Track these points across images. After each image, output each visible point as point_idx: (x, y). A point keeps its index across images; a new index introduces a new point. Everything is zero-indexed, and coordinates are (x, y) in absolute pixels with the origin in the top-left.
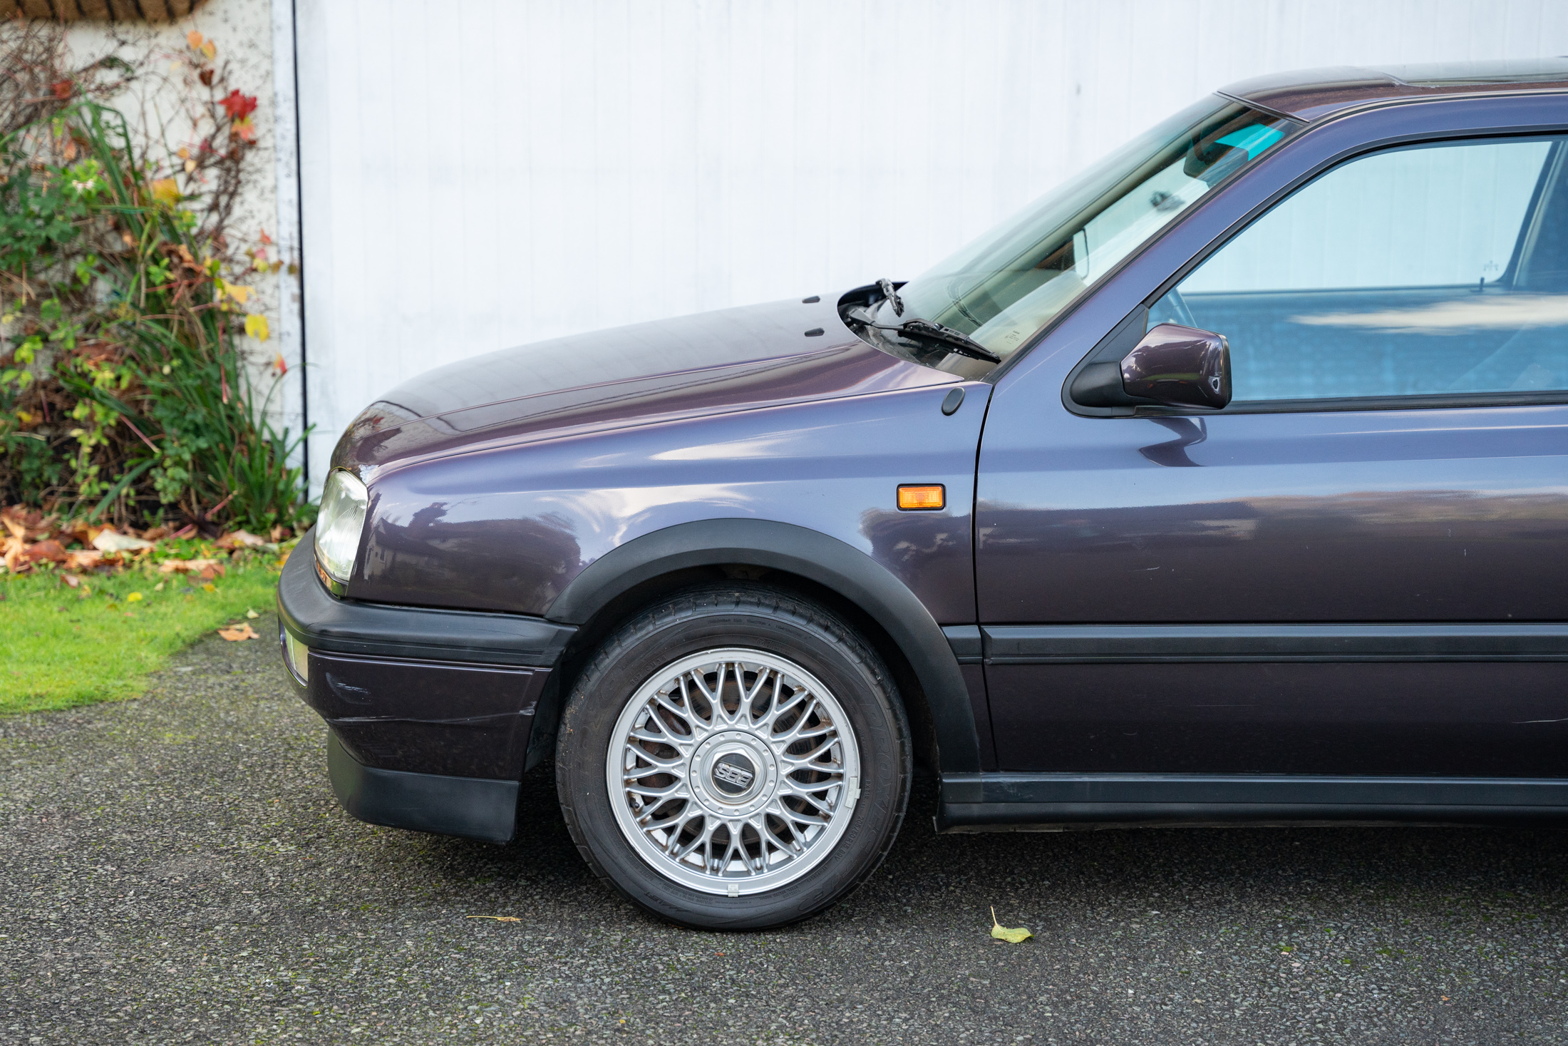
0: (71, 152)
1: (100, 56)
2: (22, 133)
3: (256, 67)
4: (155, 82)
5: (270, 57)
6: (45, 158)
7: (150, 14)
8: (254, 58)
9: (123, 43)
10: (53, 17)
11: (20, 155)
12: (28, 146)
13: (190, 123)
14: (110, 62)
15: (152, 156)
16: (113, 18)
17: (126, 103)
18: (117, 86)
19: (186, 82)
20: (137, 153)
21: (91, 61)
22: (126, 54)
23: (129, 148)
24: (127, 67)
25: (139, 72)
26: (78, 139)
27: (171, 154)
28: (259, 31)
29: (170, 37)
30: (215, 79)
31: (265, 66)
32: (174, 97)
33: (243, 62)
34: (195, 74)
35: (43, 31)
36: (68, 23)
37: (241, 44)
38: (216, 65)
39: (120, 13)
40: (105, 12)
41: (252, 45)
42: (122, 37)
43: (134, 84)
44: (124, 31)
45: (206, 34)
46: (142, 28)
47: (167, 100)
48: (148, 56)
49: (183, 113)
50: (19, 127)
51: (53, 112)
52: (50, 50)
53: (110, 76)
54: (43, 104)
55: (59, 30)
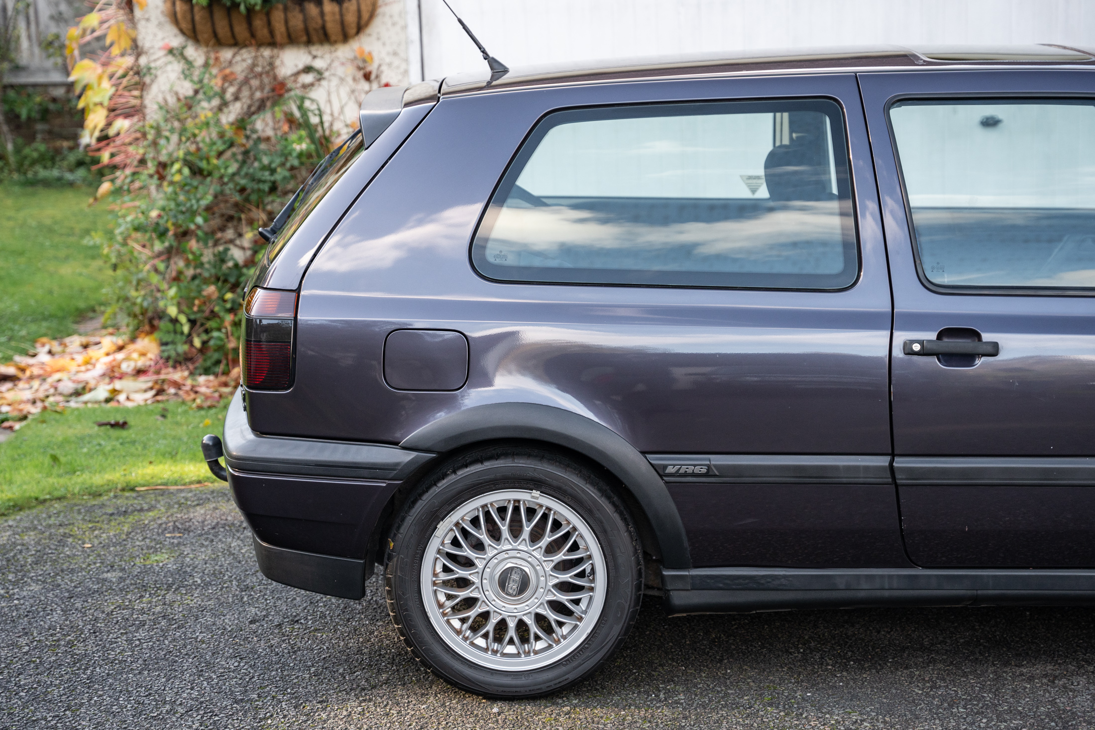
0: (286, 128)
1: (301, 66)
2: (254, 117)
3: (398, 67)
4: (335, 82)
5: (406, 61)
6: (270, 133)
7: (333, 38)
8: (396, 62)
9: (315, 57)
10: (273, 44)
11: (254, 131)
12: (259, 125)
13: (356, 107)
14: (308, 69)
15: (335, 128)
16: (309, 42)
17: (318, 94)
18: (312, 85)
19: (354, 79)
20: (326, 125)
21: (295, 70)
22: (318, 64)
23: (322, 123)
24: (319, 72)
25: (326, 74)
26: (291, 120)
27: (347, 126)
28: (399, 44)
29: (344, 52)
30: (373, 76)
31: (403, 66)
32: (348, 89)
33: (390, 65)
34: (360, 74)
35: (267, 52)
36: (282, 46)
37: (388, 54)
38: (373, 68)
39: (315, 38)
40: (304, 38)
41: (395, 54)
42: (314, 53)
43: (324, 83)
44: (316, 50)
45: (367, 48)
46: (326, 48)
47: (344, 91)
48: (330, 65)
49: (353, 98)
50: (253, 113)
51: (275, 104)
52: (271, 64)
53: (308, 78)
54: (268, 98)
55: (276, 51)
